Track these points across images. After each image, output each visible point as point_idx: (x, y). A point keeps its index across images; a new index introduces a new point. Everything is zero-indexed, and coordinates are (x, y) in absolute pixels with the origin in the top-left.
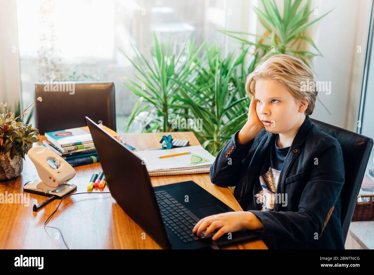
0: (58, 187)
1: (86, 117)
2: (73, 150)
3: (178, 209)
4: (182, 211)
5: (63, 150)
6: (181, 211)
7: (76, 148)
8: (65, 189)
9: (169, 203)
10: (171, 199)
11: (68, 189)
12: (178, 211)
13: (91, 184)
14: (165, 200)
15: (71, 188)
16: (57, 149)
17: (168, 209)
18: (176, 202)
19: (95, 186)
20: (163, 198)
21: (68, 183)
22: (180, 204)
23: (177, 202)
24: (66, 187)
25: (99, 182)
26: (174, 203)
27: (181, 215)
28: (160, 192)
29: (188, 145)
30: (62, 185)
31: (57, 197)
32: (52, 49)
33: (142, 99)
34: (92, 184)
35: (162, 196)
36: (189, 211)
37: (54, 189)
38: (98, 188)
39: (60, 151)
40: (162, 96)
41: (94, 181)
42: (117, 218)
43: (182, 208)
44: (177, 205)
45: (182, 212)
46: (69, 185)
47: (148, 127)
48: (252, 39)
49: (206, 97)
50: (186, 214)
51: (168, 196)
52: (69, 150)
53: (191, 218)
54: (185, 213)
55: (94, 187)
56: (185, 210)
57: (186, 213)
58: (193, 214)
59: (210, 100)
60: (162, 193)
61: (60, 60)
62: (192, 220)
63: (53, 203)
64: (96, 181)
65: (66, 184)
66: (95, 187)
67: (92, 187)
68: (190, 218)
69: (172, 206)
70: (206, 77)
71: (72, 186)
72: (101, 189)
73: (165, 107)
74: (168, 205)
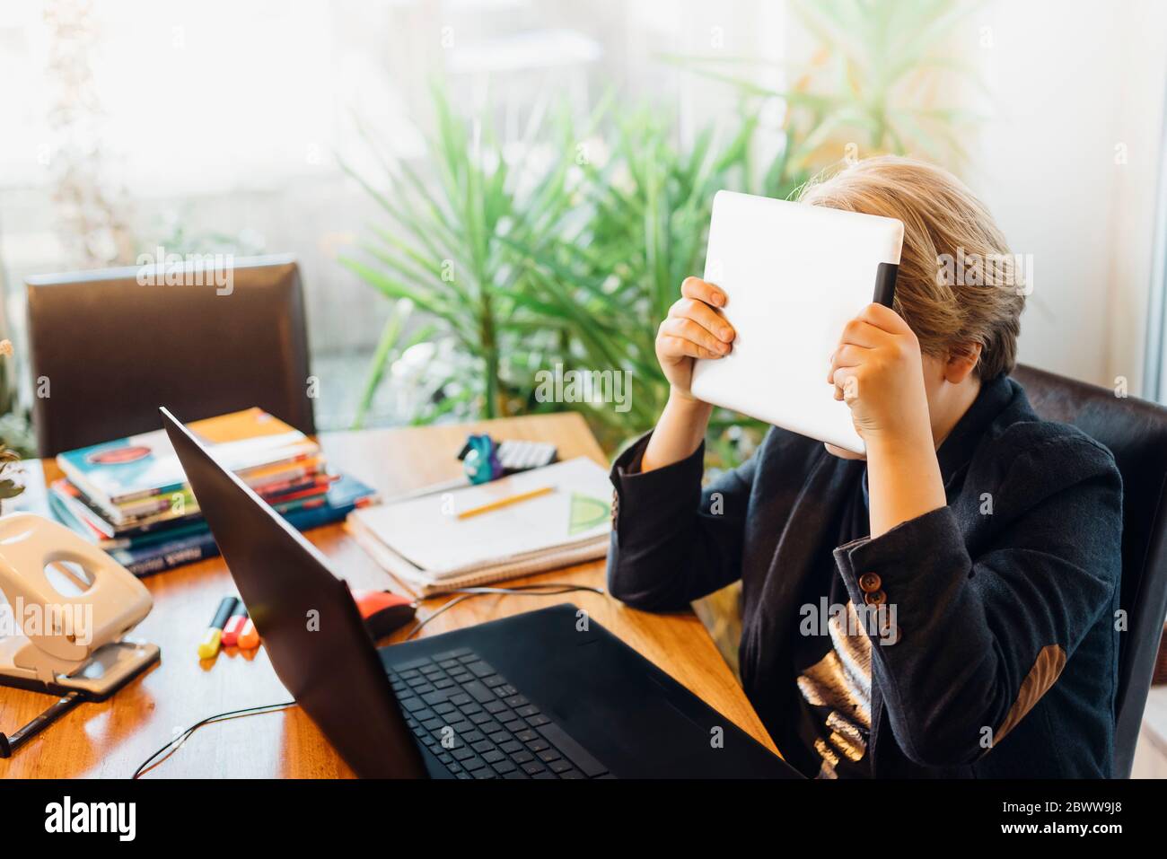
0: (91, 659)
1: (163, 409)
2: (154, 514)
3: (516, 720)
4: (529, 724)
5: (117, 515)
6: (524, 727)
7: (165, 504)
8: (116, 662)
9: (483, 695)
10: (491, 682)
11: (128, 662)
12: (513, 727)
13: (211, 638)
14: (471, 686)
15: (141, 656)
16: (97, 511)
17: (479, 721)
18: (511, 689)
19: (226, 642)
20: (461, 679)
21: (128, 638)
22: (523, 700)
23: (514, 691)
24: (123, 653)
25: (240, 626)
26: (503, 694)
27: (524, 743)
28: (453, 654)
29: (554, 460)
30: (103, 649)
31: (85, 697)
32: (95, 155)
33: (405, 306)
34: (215, 637)
35: (461, 670)
36: (553, 726)
37: (74, 668)
38: (234, 649)
39: (107, 519)
40: (474, 291)
41: (223, 626)
42: (297, 765)
43: (531, 712)
44: (513, 702)
45: (529, 731)
46: (132, 646)
47: (439, 396)
48: (774, 79)
49: (627, 284)
50: (542, 736)
51: (482, 668)
52: (140, 512)
53: (560, 753)
54: (539, 734)
55: (223, 646)
56: (542, 722)
57: (543, 733)
58: (567, 737)
59: (644, 294)
60: (463, 660)
61: (125, 192)
62: (563, 762)
63: (73, 721)
64: (231, 627)
65: (122, 644)
66: (228, 645)
67: (214, 646)
68: (558, 756)
69: (493, 707)
70: (622, 218)
71: (142, 648)
72: (248, 653)
73: (489, 329)
74: (481, 704)
